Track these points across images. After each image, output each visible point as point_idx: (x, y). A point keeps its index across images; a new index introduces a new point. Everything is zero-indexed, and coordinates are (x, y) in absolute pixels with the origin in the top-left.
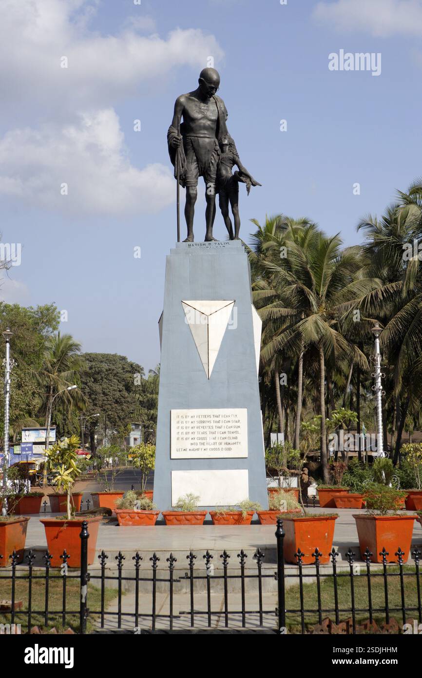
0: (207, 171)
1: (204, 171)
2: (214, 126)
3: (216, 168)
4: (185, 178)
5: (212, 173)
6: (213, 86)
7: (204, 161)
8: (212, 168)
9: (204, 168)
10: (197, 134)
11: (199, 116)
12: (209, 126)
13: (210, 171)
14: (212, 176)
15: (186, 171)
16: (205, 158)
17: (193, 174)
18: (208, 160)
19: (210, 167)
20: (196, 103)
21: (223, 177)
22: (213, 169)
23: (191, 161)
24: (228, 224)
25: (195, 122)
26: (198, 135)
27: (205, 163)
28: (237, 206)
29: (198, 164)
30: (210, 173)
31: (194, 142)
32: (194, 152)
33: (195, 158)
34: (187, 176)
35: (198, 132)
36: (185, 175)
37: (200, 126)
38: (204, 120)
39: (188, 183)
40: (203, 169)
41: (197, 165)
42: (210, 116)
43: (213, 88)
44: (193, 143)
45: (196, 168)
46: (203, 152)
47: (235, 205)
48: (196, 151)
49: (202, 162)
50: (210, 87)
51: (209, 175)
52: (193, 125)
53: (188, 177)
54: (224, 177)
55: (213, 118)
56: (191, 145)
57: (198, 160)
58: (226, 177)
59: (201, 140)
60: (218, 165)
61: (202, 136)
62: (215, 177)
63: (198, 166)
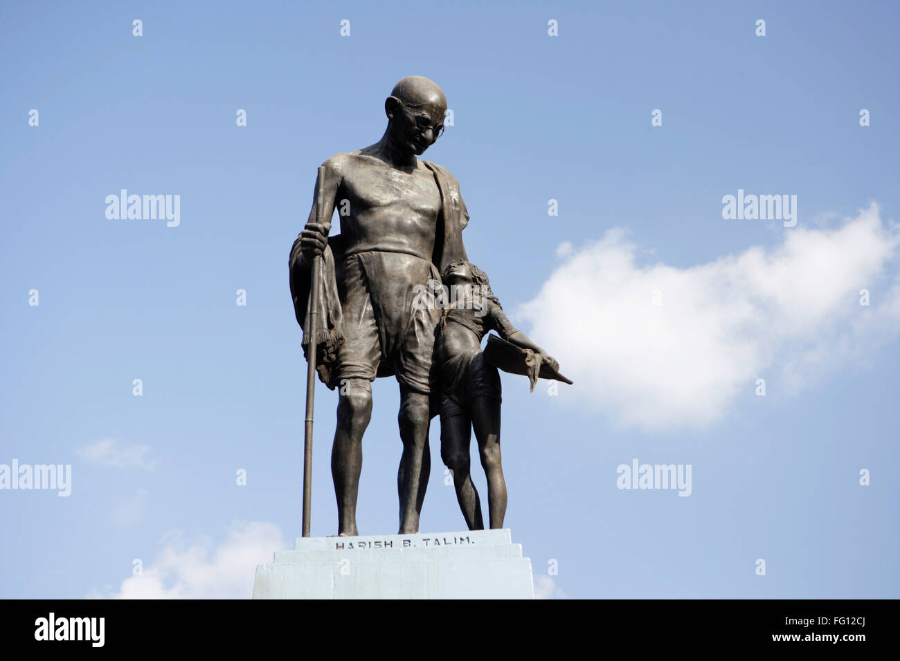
0: (404, 347)
1: (395, 345)
2: (430, 228)
3: (433, 339)
4: (338, 358)
5: (419, 350)
6: (427, 115)
7: (395, 315)
8: (420, 338)
9: (397, 336)
10: (377, 243)
11: (386, 198)
12: (414, 224)
13: (415, 344)
14: (420, 358)
15: (342, 339)
16: (397, 308)
17: (362, 348)
18: (409, 314)
19: (414, 334)
20: (377, 168)
21: (453, 356)
22: (424, 342)
23: (356, 315)
24: (467, 500)
25: (371, 213)
26: (380, 246)
27: (399, 322)
28: (498, 441)
29: (377, 324)
30: (413, 351)
31: (368, 263)
32: (368, 291)
33: (370, 308)
34: (343, 351)
35: (380, 239)
36: (336, 352)
37: (386, 224)
38: (398, 209)
39: (347, 369)
40: (392, 341)
41: (375, 328)
42: (416, 199)
43: (424, 123)
44: (365, 266)
45: (371, 335)
46: (393, 288)
47: (491, 437)
48: (372, 289)
49: (389, 318)
50: (417, 118)
51: (412, 357)
52: (364, 220)
53: (345, 354)
54: (458, 357)
55: (424, 206)
56: (359, 272)
57: (379, 313)
58: (463, 357)
59: (388, 261)
60: (438, 331)
61: (391, 247)
62: (430, 362)
63: (378, 332)
